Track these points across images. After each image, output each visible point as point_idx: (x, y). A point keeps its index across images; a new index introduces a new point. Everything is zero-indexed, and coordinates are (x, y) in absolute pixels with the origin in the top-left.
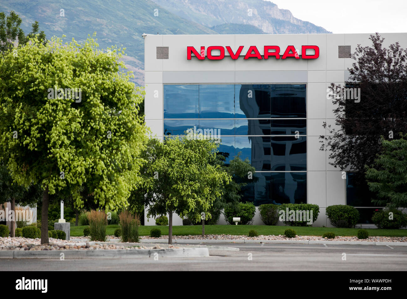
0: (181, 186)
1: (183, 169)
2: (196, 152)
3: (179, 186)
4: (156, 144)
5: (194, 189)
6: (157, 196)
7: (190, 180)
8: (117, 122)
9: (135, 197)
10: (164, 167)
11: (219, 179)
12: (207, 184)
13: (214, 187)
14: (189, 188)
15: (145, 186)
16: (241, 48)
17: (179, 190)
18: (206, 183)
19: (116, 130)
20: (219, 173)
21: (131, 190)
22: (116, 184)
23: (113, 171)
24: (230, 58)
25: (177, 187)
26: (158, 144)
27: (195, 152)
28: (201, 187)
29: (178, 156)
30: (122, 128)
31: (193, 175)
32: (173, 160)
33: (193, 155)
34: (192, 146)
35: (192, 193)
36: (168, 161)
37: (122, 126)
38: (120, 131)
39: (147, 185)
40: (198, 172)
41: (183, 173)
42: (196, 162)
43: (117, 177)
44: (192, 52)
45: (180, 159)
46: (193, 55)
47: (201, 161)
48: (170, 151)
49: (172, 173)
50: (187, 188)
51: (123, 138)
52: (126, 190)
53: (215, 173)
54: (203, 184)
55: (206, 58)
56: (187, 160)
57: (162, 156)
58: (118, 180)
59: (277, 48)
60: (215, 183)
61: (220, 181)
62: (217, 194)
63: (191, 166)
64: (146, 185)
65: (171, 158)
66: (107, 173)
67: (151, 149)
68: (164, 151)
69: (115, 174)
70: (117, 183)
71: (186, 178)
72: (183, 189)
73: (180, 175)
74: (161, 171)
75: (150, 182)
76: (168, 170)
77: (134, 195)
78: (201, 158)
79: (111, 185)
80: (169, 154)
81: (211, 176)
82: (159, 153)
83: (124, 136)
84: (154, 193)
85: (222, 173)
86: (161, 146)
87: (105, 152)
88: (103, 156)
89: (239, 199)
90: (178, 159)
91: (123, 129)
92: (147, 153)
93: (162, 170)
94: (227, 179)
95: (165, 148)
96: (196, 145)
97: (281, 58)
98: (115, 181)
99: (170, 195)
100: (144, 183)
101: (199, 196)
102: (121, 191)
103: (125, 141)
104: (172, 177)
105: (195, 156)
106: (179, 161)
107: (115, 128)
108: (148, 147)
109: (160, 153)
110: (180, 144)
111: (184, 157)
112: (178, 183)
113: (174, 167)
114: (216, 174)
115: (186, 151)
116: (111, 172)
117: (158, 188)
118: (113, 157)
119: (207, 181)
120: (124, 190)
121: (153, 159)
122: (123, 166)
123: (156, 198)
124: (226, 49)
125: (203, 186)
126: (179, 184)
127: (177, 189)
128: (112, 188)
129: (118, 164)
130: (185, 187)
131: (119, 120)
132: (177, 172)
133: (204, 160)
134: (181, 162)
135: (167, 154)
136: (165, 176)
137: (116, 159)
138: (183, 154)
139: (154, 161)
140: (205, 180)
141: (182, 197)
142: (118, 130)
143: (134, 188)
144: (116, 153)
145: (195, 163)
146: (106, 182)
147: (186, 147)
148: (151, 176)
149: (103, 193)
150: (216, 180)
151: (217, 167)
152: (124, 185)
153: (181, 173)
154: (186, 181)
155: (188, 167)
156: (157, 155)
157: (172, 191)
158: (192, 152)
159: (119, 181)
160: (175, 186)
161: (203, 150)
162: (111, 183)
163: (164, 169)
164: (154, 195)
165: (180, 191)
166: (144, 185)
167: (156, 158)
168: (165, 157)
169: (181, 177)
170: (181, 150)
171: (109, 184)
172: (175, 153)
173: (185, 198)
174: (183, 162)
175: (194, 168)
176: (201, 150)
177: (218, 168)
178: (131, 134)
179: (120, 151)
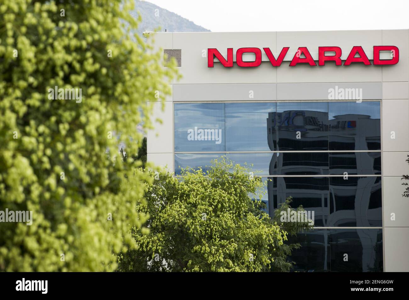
0: (207, 248)
1: (210, 221)
2: (230, 194)
3: (203, 248)
4: (167, 181)
5: (228, 252)
6: (169, 264)
7: (222, 238)
8: (74, 43)
9: (134, 266)
10: (179, 217)
11: (268, 236)
12: (248, 245)
13: (260, 250)
14: (221, 251)
15: (148, 248)
16: (285, 50)
17: (204, 254)
18: (247, 243)
19: (70, 65)
20: (267, 227)
21: (118, 250)
22: (70, 231)
23: (61, 191)
24: (269, 65)
25: (201, 250)
26: (169, 181)
27: (228, 194)
28: (239, 249)
29: (202, 199)
30: (91, 61)
31: (226, 230)
32: (195, 205)
33: (226, 198)
34: (224, 184)
35: (224, 258)
36: (186, 208)
37: (89, 54)
38: (83, 70)
39: (153, 246)
40: (233, 225)
41: (210, 227)
42: (231, 209)
43: (73, 210)
44: (215, 56)
45: (205, 205)
46: (216, 60)
47: (238, 208)
48: (189, 192)
49: (193, 226)
50: (217, 250)
51: (91, 90)
52: (100, 251)
53: (261, 227)
54: (242, 244)
55: (235, 65)
56: (216, 206)
57: (176, 199)
58: (76, 220)
59: (338, 50)
60: (262, 243)
61: (269, 240)
62: (264, 260)
63: (223, 216)
64: (150, 246)
65: (190, 203)
66: (41, 196)
67: (159, 189)
68: (180, 192)
69: (68, 201)
70: (74, 228)
71: (215, 235)
72: (210, 252)
73: (206, 230)
74: (175, 223)
75: (157, 241)
76: (186, 222)
77: (132, 263)
78: (238, 202)
79: (53, 235)
80: (188, 196)
81: (255, 232)
82: (171, 195)
83: (96, 87)
84: (164, 260)
85: (271, 226)
86: (174, 184)
87: (37, 130)
88: (29, 142)
89: (290, 268)
90: (202, 205)
91: (94, 63)
92: (153, 195)
93: (176, 221)
94: (279, 237)
95: (181, 188)
96: (231, 182)
97: (343, 64)
98: (66, 220)
99: (190, 262)
100: (148, 243)
101: (236, 264)
102: (87, 254)
103: (101, 101)
104: (193, 233)
105: (229, 199)
106: (203, 207)
107: (69, 58)
108: (154, 186)
109: (174, 194)
110: (204, 181)
111: (211, 201)
112: (202, 242)
113: (196, 217)
114: (263, 228)
115: (215, 191)
116: (54, 195)
117: (170, 250)
118: (60, 146)
119: (248, 240)
120: (95, 250)
121: (162, 204)
122: (96, 179)
123: (166, 266)
124: (263, 52)
125: (242, 247)
126: (204, 245)
127: (200, 252)
128: (57, 244)
129: (76, 170)
130: (214, 249)
131: (79, 35)
132: (201, 226)
133: (243, 206)
134: (207, 210)
135: (184, 196)
136: (182, 231)
137: (70, 153)
138: (209, 196)
139: (163, 207)
140: (246, 239)
141: (209, 265)
142: (77, 66)
143: (127, 245)
144: (71, 133)
145: (229, 211)
146: (39, 226)
147: (214, 186)
148: (159, 232)
149: (28, 259)
150: (262, 238)
151: (263, 218)
152: (98, 234)
153: (208, 227)
154: (215, 239)
155: (218, 216)
156: (168, 199)
157: (192, 256)
158: (224, 193)
159: (79, 223)
160: (197, 248)
161: (241, 191)
162: (54, 229)
163: (179, 220)
164: (164, 262)
165: (206, 255)
166: (147, 246)
167: (166, 203)
168: (181, 201)
169: (206, 234)
170: (206, 190)
171: (48, 231)
172: (197, 194)
173: (214, 267)
174: (211, 209)
175: (227, 218)
176: (238, 190)
177: (265, 219)
178: (117, 79)
179: (82, 126)
